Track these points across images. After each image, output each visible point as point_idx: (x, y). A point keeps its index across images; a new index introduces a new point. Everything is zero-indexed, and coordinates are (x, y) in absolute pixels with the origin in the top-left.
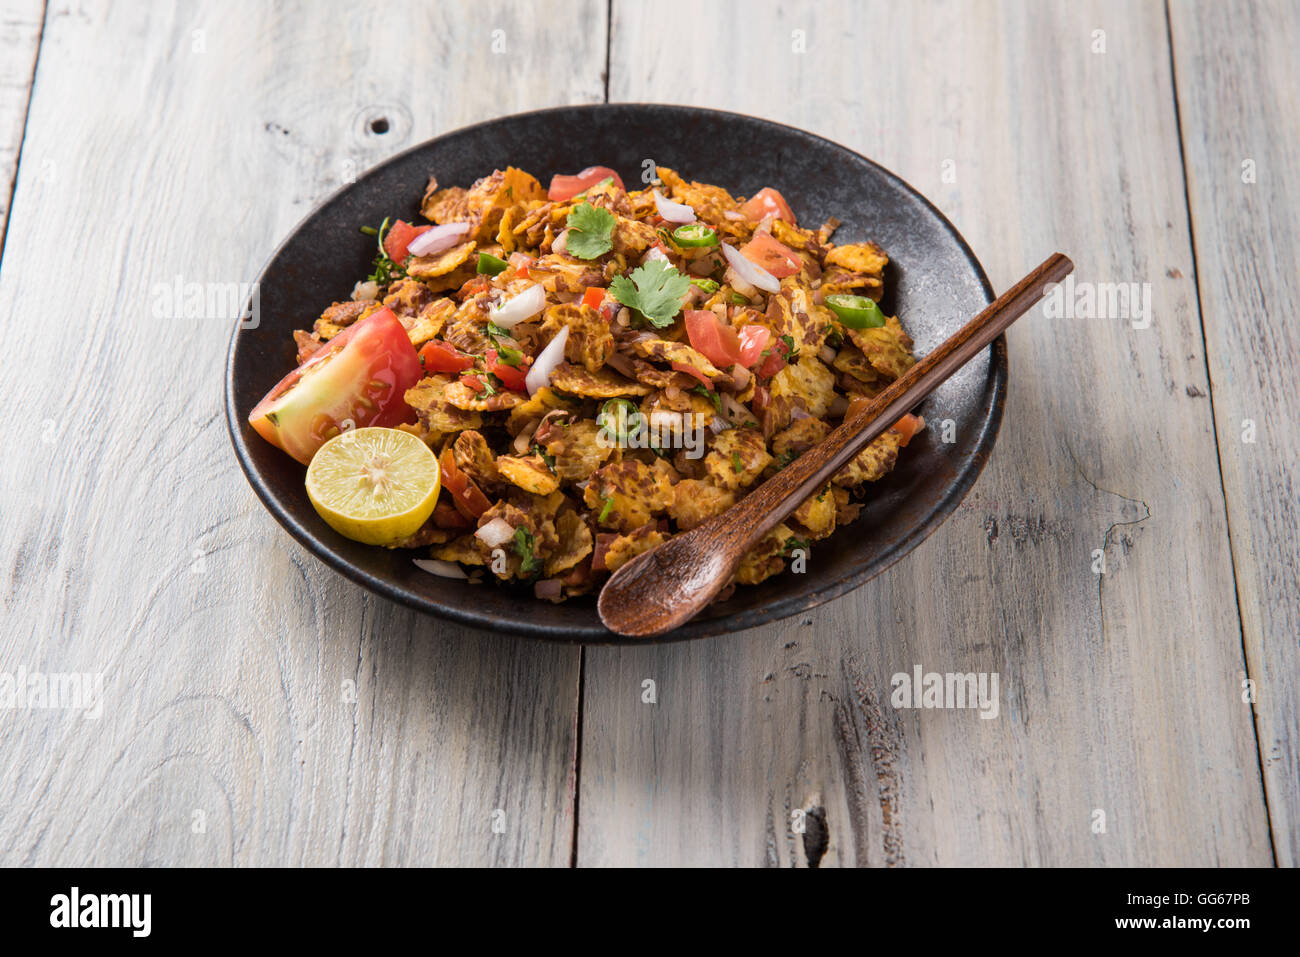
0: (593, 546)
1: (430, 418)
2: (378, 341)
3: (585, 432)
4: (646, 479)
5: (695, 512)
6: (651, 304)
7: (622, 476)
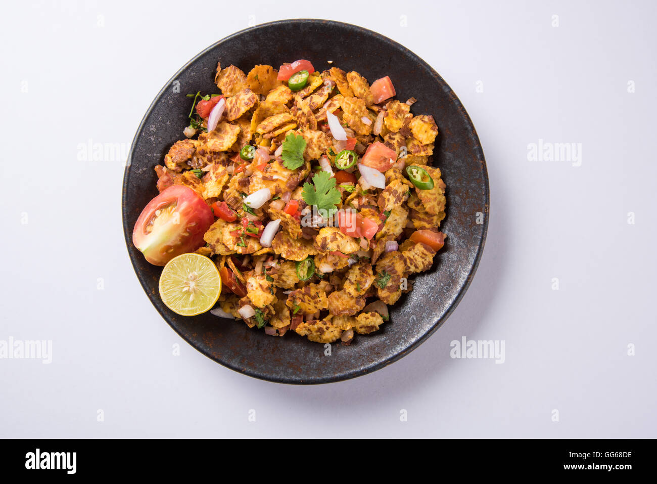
0: (291, 321)
1: (216, 249)
2: (190, 209)
3: (288, 269)
4: (314, 295)
5: (337, 307)
6: (322, 202)
7: (304, 295)
